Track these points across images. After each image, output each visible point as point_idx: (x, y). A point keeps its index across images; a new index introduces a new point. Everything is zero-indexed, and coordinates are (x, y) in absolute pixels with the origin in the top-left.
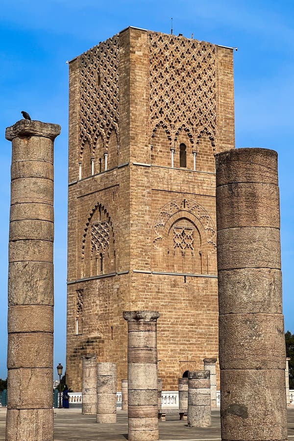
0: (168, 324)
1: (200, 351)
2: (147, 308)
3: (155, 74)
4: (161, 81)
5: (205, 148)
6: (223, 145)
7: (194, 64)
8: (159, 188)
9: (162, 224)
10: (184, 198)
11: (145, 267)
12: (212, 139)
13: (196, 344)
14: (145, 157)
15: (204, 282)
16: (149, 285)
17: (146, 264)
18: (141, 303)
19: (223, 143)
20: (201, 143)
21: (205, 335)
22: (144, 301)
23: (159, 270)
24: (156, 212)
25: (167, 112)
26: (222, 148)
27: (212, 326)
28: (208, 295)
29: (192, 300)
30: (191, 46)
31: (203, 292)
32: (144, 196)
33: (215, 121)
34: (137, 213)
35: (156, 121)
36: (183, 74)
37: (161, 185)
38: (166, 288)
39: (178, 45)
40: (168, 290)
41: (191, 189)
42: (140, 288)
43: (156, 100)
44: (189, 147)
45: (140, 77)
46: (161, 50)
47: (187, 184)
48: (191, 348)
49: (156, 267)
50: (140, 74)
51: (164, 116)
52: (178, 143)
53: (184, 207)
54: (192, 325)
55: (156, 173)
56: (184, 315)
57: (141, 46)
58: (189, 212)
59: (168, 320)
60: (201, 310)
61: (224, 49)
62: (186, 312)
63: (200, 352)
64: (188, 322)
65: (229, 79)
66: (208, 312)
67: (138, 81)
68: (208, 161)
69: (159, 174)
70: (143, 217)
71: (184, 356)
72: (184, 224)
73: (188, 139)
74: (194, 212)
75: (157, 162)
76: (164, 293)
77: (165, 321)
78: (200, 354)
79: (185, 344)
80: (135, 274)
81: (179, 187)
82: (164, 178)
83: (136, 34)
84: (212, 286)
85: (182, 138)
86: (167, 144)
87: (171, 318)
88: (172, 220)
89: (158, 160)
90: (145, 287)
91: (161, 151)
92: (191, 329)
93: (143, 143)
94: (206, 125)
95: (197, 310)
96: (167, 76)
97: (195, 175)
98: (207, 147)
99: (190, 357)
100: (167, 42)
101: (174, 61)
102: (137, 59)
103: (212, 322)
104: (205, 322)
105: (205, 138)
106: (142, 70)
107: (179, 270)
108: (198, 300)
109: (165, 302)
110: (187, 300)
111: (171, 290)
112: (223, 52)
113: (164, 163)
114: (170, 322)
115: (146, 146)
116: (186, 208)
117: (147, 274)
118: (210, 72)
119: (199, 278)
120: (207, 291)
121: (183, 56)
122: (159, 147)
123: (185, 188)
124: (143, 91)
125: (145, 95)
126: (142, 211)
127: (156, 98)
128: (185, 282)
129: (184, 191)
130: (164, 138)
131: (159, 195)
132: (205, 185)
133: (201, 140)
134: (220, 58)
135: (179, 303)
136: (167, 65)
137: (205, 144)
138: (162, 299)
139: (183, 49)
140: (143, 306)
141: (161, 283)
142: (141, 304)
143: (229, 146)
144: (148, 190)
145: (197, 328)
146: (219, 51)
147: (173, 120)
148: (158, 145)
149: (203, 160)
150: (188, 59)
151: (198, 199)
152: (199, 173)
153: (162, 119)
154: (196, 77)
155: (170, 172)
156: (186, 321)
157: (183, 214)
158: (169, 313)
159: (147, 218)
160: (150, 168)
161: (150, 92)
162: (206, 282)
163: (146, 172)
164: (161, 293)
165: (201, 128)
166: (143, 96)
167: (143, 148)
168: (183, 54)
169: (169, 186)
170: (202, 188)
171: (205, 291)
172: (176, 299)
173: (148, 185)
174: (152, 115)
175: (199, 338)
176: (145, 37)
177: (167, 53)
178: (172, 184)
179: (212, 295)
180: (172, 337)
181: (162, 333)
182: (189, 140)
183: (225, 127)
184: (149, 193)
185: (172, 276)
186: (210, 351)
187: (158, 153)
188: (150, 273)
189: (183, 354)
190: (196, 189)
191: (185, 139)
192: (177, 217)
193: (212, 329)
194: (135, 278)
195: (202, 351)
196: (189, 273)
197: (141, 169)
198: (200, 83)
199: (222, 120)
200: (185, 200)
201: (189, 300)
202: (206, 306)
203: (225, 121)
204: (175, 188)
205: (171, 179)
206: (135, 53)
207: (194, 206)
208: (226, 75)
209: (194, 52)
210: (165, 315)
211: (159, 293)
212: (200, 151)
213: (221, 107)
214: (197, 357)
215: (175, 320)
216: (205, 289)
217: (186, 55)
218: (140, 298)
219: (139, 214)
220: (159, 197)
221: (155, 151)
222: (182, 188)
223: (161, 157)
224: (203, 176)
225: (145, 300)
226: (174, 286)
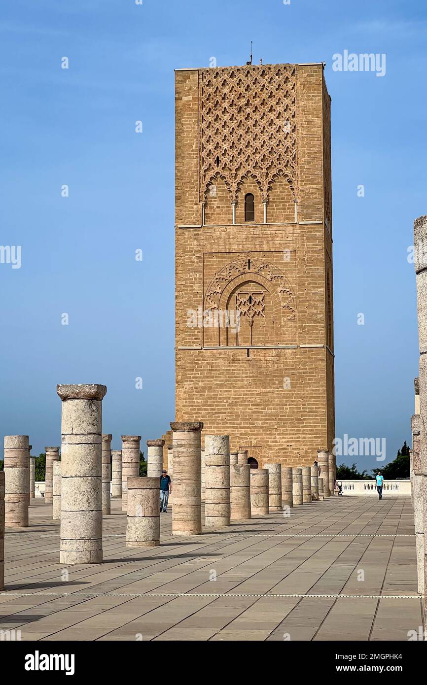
0: (224, 405)
1: (267, 434)
2: (196, 388)
3: (210, 118)
4: (218, 125)
5: (281, 194)
6: (305, 187)
7: (265, 95)
8: (213, 251)
9: (217, 291)
10: (248, 258)
11: (193, 342)
12: (290, 182)
13: (263, 427)
14: (194, 218)
15: (274, 354)
16: (200, 362)
17: (196, 339)
18: (188, 383)
19: (305, 184)
20: (276, 189)
21: (274, 416)
22: (192, 381)
23: (214, 345)
24: (210, 279)
25: (225, 160)
26: (303, 191)
27: (286, 405)
28: (281, 369)
29: (257, 377)
30: (260, 74)
31: (274, 366)
32: (193, 262)
33: (294, 159)
34: (183, 283)
35: (211, 173)
36: (248, 110)
37: (216, 247)
38: (222, 365)
39: (242, 77)
40: (225, 366)
41: (258, 246)
42: (188, 367)
43: (210, 148)
44: (257, 196)
45: (189, 126)
46: (217, 88)
47: (252, 241)
48: (256, 432)
49: (209, 342)
50: (188, 123)
51: (221, 165)
52: (242, 194)
53: (249, 269)
54: (258, 405)
55: (208, 234)
56: (246, 394)
57: (190, 89)
58: (257, 273)
59: (225, 401)
60: (270, 388)
61: (309, 67)
62: (249, 391)
63: (268, 436)
64: (252, 402)
65: (315, 103)
66: (280, 389)
67: (186, 131)
68: (285, 209)
69: (214, 235)
70: (192, 286)
71: (245, 440)
72: (252, 288)
73: (256, 186)
74: (263, 273)
75: (213, 220)
76: (219, 370)
77: (221, 402)
78: (269, 438)
79: (248, 427)
80: (181, 351)
81: (241, 246)
82: (220, 238)
83: (183, 76)
84: (286, 359)
85: (248, 186)
86: (227, 197)
87: (229, 399)
88: (232, 286)
89: (215, 218)
90: (194, 365)
91: (218, 207)
92: (256, 410)
93: (192, 201)
94: (281, 167)
95: (265, 388)
96: (226, 117)
97: (263, 229)
98: (284, 192)
99: (254, 442)
100: (226, 76)
101: (236, 97)
102: (184, 105)
103: (286, 401)
104: (276, 401)
105: (281, 182)
106: (191, 118)
107: (245, 342)
108: (267, 376)
109: (220, 381)
110: (251, 377)
111: (229, 366)
112: (306, 72)
113: (223, 220)
114: (227, 402)
115: (196, 204)
116: (252, 270)
117: (196, 351)
118: (287, 101)
119: (268, 351)
120: (279, 365)
121: (248, 88)
122: (216, 202)
123: (249, 246)
124: (192, 142)
125: (194, 146)
126: (190, 279)
127: (211, 147)
128: (248, 356)
129: (247, 250)
130: (223, 190)
131: (214, 259)
132: (278, 239)
133: (275, 185)
134: (302, 80)
135: (239, 380)
136: (226, 104)
137: (281, 190)
138: (216, 377)
139: (249, 81)
140: (191, 386)
141: (215, 360)
142: (189, 385)
143: (315, 186)
144: (198, 255)
145: (264, 409)
146: (301, 71)
147: (234, 168)
148: (215, 201)
149: (278, 209)
150: (256, 91)
151: (268, 257)
152: (269, 226)
153: (217, 169)
154: (267, 110)
155: (228, 231)
156: (248, 401)
157: (247, 277)
158: (225, 393)
159: (197, 287)
160: (201, 229)
161: (203, 140)
162: (278, 355)
163: (195, 235)
164: (216, 370)
165: (274, 171)
166: (192, 147)
167: (192, 207)
168: (248, 86)
169: (227, 247)
170: (274, 243)
171: (276, 365)
172: (235, 377)
173: (199, 248)
174: (204, 168)
175: (266, 420)
176: (195, 77)
177: (226, 90)
178: (230, 244)
179: (286, 369)
180: (229, 420)
181: (217, 415)
182: (258, 188)
183: (308, 164)
184: (199, 258)
185: (230, 351)
186: (283, 434)
187: (214, 211)
188: (201, 349)
189: (244, 438)
190: (264, 246)
191: (252, 188)
192: (238, 281)
193: (287, 409)
194: (182, 356)
195: (271, 435)
196: (259, 345)
197: (189, 231)
198: (272, 116)
199: (304, 156)
200: (249, 261)
201: (253, 377)
202: (277, 382)
203: (309, 157)
204: (235, 247)
205: (229, 238)
206: (181, 99)
207: (262, 266)
208: (312, 99)
209: (265, 81)
210: (220, 395)
211: (212, 370)
212: (274, 199)
213: (302, 141)
214: (263, 442)
215: (234, 400)
216: (276, 363)
217: (252, 86)
218: (187, 377)
219: (186, 283)
220: (213, 261)
221: (211, 208)
222: (245, 246)
223: (219, 214)
224: (274, 229)
225: (194, 380)
226: (233, 361)
